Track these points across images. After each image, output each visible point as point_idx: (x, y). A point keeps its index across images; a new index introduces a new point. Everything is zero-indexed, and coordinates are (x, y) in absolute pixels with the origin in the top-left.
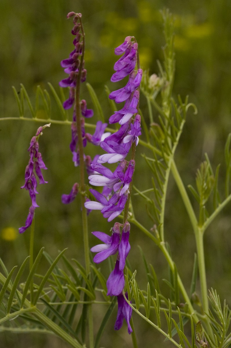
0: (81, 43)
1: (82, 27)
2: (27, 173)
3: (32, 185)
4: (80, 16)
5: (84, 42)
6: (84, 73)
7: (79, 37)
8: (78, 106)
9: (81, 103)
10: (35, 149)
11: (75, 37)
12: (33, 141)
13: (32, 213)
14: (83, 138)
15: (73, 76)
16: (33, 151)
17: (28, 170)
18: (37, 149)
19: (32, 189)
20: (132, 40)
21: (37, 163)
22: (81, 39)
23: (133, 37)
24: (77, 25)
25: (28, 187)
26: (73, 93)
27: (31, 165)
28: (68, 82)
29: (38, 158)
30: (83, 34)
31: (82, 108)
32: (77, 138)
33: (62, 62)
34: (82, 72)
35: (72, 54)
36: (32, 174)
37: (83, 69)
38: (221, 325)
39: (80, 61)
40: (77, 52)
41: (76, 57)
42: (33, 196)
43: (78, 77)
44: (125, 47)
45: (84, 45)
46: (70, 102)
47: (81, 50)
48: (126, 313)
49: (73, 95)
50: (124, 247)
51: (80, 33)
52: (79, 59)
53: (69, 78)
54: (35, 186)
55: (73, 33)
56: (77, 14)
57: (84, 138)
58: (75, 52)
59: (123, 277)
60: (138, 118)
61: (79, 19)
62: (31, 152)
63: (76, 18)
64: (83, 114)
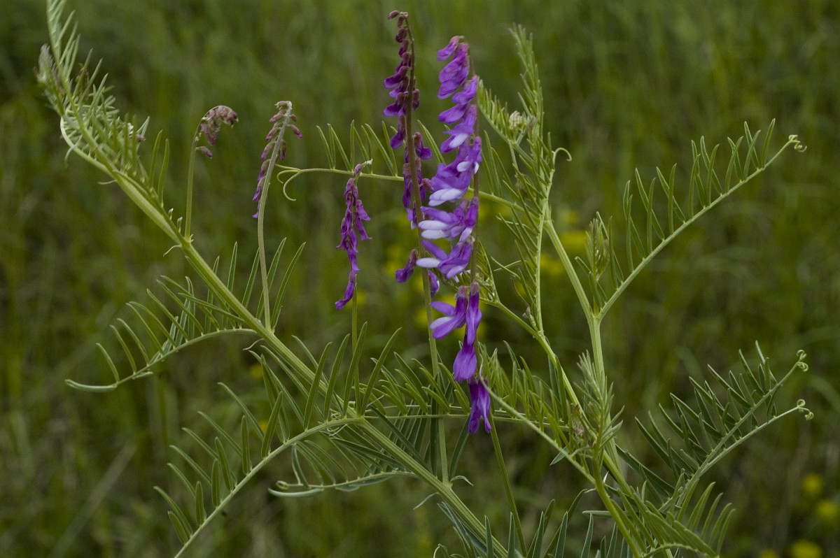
0: (409, 52)
1: (409, 30)
2: (344, 227)
3: (351, 243)
4: (406, 16)
5: (413, 51)
6: (416, 94)
7: (407, 44)
8: (410, 140)
9: (414, 136)
10: (353, 195)
11: (401, 45)
12: (349, 184)
13: (353, 282)
14: (419, 186)
15: (401, 98)
16: (350, 198)
17: (345, 223)
18: (356, 195)
19: (351, 248)
20: (461, 41)
21: (357, 214)
22: (409, 47)
23: (462, 37)
24: (402, 27)
25: (345, 246)
26: (403, 123)
27: (349, 216)
28: (394, 109)
29: (358, 206)
30: (411, 39)
31: (416, 144)
32: (411, 185)
33: (385, 81)
34: (414, 92)
35: (398, 69)
36: (350, 228)
37: (414, 89)
38: (598, 401)
39: (409, 77)
40: (405, 65)
41: (405, 71)
42: (353, 257)
43: (408, 99)
44: (451, 50)
45: (413, 54)
46: (400, 136)
47: (410, 62)
48: (481, 406)
49: (404, 127)
50: (473, 315)
51: (407, 38)
52: (408, 75)
53: (397, 102)
54: (355, 244)
55: (399, 39)
56: (401, 13)
57: (422, 184)
58: (402, 65)
59: (475, 356)
60: (477, 141)
61: (404, 21)
62: (348, 199)
63: (401, 19)
64: (417, 152)
